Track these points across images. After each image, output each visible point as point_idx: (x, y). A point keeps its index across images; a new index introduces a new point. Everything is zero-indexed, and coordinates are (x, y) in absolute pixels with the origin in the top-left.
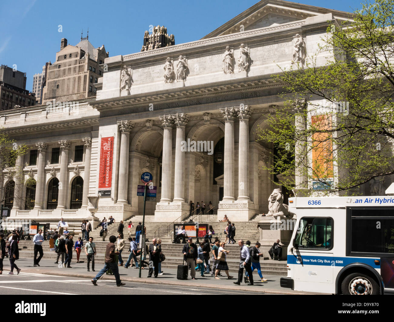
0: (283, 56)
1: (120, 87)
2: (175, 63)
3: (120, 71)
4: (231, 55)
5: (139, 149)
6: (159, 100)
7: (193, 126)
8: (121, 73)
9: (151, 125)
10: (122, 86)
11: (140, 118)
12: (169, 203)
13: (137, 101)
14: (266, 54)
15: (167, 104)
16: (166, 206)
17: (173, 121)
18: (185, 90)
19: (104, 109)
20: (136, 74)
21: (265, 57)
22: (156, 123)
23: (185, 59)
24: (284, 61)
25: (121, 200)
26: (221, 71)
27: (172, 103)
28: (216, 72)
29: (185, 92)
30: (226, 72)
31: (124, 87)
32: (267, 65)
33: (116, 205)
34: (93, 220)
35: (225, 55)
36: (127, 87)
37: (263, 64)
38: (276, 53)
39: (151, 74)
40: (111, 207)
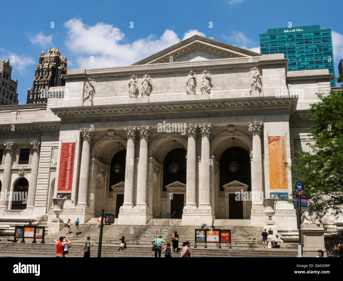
0: (241, 85)
1: (83, 97)
2: (140, 80)
3: (83, 82)
4: (194, 79)
5: (97, 156)
6: (124, 112)
7: (154, 138)
8: (85, 85)
9: (113, 134)
10: (86, 96)
11: (103, 127)
12: (133, 208)
13: (102, 112)
14: (226, 81)
15: (132, 116)
16: (130, 210)
17: (137, 132)
18: (149, 105)
19: (66, 116)
20: (99, 86)
21: (225, 83)
22: (118, 133)
23: (149, 78)
24: (242, 88)
25: (82, 203)
26: (185, 92)
27: (137, 116)
28: (179, 92)
29: (151, 107)
30: (190, 93)
31: (88, 98)
32: (227, 91)
33: (76, 207)
34: (59, 222)
35: (189, 79)
36: (90, 98)
37: (223, 89)
38: (235, 81)
39: (114, 88)
40: (71, 209)
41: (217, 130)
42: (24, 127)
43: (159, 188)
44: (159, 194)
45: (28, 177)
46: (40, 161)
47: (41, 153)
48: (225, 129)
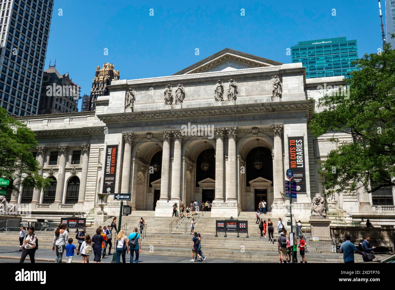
0: (263, 91)
1: (125, 105)
2: (174, 89)
3: (125, 91)
4: (222, 87)
5: (138, 156)
6: (160, 117)
7: (187, 140)
8: (126, 94)
9: (151, 137)
10: (127, 104)
11: (142, 131)
12: (168, 201)
13: (141, 117)
14: (250, 88)
15: (167, 121)
16: (166, 203)
17: (171, 135)
18: (182, 110)
19: (110, 122)
20: (139, 95)
21: (249, 90)
22: (155, 136)
23: (182, 87)
24: (264, 95)
26: (213, 98)
27: (172, 121)
28: (209, 98)
29: (184, 113)
30: (218, 100)
31: (129, 105)
34: (103, 214)
35: (217, 87)
36: (131, 106)
37: (248, 96)
38: (258, 88)
39: (152, 96)
41: (242, 132)
42: (75, 131)
43: (193, 185)
44: (193, 190)
45: (79, 175)
46: (89, 161)
47: (90, 154)
48: (249, 131)
